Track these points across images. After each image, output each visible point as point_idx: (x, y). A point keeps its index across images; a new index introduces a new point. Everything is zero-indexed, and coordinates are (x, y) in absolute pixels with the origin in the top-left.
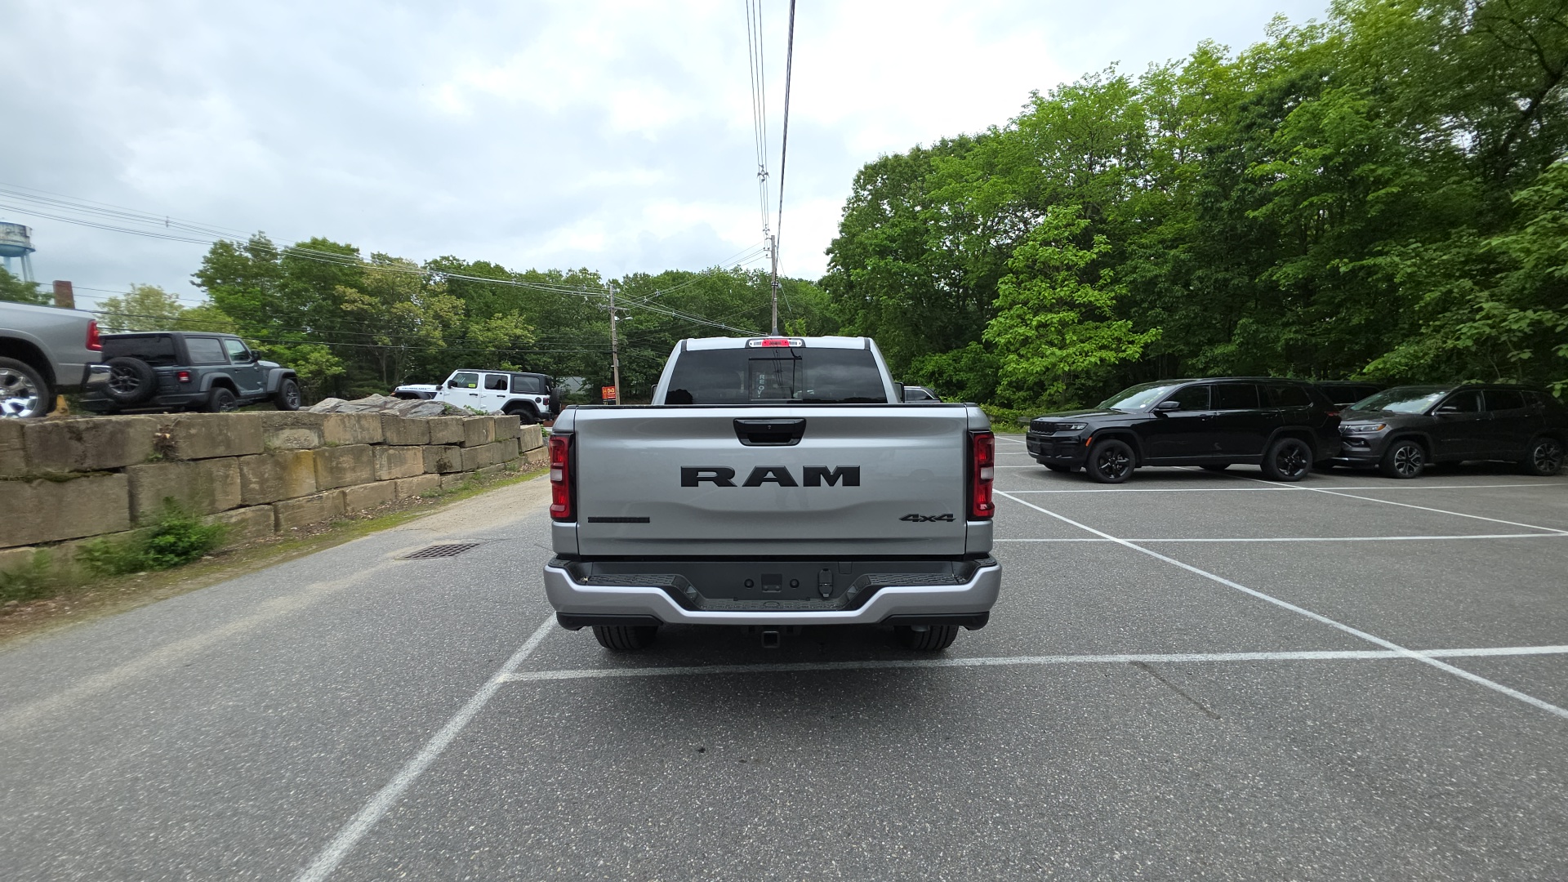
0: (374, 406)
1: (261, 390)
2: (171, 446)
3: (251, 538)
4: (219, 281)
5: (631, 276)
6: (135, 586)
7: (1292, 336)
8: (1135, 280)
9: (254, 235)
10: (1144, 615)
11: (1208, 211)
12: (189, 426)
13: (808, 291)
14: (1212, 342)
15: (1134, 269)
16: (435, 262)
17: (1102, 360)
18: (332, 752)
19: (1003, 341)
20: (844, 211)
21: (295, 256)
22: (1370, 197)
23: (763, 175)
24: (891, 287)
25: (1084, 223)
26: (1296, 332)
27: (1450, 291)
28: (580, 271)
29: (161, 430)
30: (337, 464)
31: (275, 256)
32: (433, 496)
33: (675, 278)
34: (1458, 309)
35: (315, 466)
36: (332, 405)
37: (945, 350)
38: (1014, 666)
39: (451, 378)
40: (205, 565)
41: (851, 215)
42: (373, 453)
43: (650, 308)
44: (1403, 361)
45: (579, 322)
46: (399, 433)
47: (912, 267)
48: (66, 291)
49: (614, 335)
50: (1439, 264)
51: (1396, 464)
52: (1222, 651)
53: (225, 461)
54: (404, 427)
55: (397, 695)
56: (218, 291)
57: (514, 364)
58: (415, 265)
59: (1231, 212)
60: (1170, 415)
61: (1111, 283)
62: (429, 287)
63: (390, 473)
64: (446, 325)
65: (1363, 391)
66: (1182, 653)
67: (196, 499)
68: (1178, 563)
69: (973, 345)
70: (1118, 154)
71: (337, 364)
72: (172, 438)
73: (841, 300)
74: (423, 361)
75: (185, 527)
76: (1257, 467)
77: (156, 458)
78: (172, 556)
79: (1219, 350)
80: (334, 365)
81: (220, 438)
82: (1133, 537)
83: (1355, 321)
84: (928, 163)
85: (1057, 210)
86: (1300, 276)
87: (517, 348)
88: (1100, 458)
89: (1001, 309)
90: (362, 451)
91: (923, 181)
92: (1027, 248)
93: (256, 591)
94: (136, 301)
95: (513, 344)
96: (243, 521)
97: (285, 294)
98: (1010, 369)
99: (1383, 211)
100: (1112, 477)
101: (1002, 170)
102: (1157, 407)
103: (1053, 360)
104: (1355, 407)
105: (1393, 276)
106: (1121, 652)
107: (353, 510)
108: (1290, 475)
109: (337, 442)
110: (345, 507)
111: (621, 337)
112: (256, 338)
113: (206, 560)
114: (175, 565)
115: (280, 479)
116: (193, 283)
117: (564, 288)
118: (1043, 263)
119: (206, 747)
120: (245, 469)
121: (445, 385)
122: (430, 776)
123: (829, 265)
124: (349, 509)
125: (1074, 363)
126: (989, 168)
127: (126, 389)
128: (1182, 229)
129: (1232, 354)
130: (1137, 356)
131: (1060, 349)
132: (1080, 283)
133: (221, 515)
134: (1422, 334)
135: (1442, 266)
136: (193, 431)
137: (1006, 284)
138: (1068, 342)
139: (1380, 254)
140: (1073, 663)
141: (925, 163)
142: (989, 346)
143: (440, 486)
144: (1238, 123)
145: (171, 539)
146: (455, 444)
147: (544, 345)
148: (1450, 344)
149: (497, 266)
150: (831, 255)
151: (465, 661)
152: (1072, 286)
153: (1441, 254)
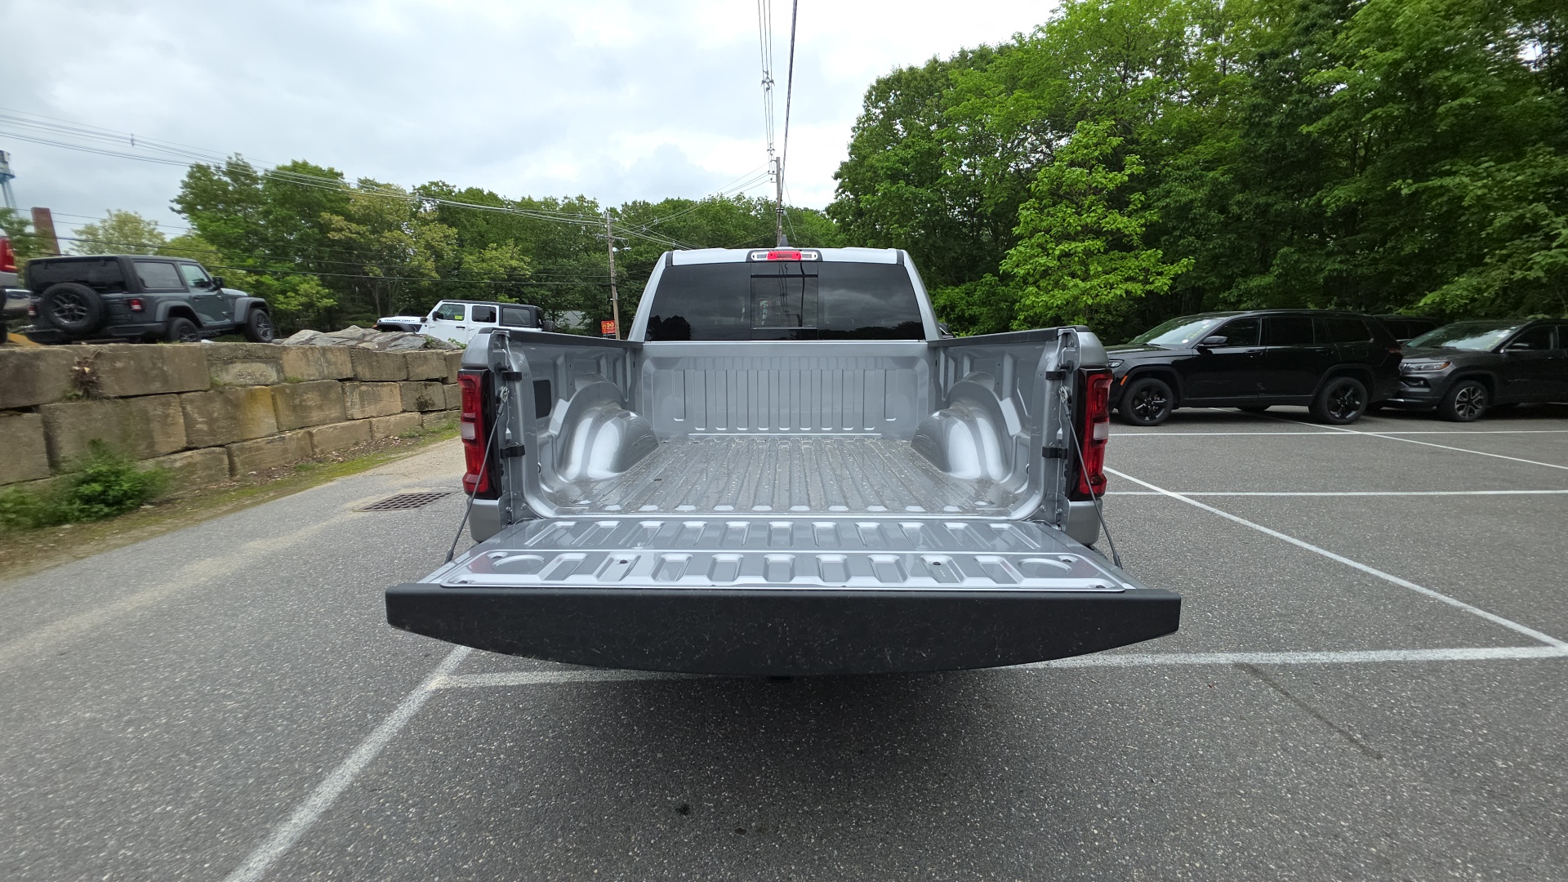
0: (352, 339)
1: (228, 321)
2: (93, 382)
3: (201, 483)
4: (199, 207)
5: (630, 204)
6: (55, 542)
7: (1337, 266)
8: (1168, 205)
9: (230, 158)
10: (1231, 594)
11: (1254, 125)
12: (114, 358)
13: (814, 222)
14: (1246, 274)
15: (1168, 194)
16: (424, 187)
17: (1127, 292)
18: (181, 807)
19: (1022, 272)
20: (854, 131)
21: (276, 179)
22: (1441, 109)
23: (768, 82)
24: (902, 214)
25: (1116, 141)
26: (1341, 262)
27: (1522, 217)
28: (577, 199)
29: (79, 364)
30: (301, 402)
31: (255, 180)
32: (414, 437)
33: (676, 206)
34: (1530, 237)
35: (274, 404)
36: (307, 337)
37: (958, 282)
38: (1088, 669)
39: (436, 309)
40: (143, 516)
41: (861, 136)
42: (343, 389)
43: (652, 238)
44: (1465, 293)
45: (576, 253)
46: (371, 368)
47: (925, 192)
48: (45, 219)
49: (612, 266)
50: (1511, 186)
51: (1457, 406)
52: (1345, 647)
53: (163, 399)
54: (378, 361)
55: (298, 706)
56: (199, 217)
57: (511, 297)
58: (403, 191)
59: (1281, 127)
60: (1215, 351)
61: (1141, 209)
62: (419, 214)
63: (363, 412)
64: (439, 256)
65: (1418, 327)
66: (1295, 650)
67: (129, 441)
68: (1250, 524)
69: (988, 277)
70: (1153, 66)
71: (327, 296)
72: (93, 373)
73: (849, 230)
74: (418, 294)
75: (117, 474)
76: (1305, 409)
77: (76, 395)
78: (101, 506)
79: (1256, 282)
80: (325, 297)
81: (155, 372)
82: (1186, 490)
83: (1408, 250)
84: (946, 77)
85: (1088, 127)
86: (1353, 200)
87: (513, 280)
88: (1135, 398)
89: (1020, 237)
90: (329, 387)
91: (941, 97)
92: (1052, 170)
93: (184, 550)
94: (114, 229)
95: (509, 276)
96: (189, 464)
97: (270, 222)
98: (1028, 302)
99: (1454, 124)
100: (1147, 418)
101: (1026, 83)
102: (1201, 342)
103: (1075, 293)
104: (1412, 344)
105: (1461, 198)
106: (1218, 648)
107: (322, 452)
108: (1340, 418)
109: (300, 377)
110: (313, 448)
111: (620, 269)
112: (242, 268)
113: (145, 510)
114: (107, 516)
115: (233, 418)
116: (173, 210)
117: (559, 216)
118: (1069, 186)
119: (29, 786)
120: (189, 408)
121: (430, 316)
122: (301, 854)
123: (837, 190)
124: (317, 450)
125: (1097, 295)
126: (1012, 83)
127: (73, 318)
128: (1224, 149)
129: (1269, 287)
130: (1166, 288)
131: (1083, 280)
132: (1108, 208)
133: (162, 458)
134: (1487, 264)
135: (1515, 188)
136: (119, 365)
137: (1028, 210)
138: (1092, 273)
139: (1449, 173)
140: (1163, 665)
141: (943, 76)
142: (1006, 278)
143: (422, 425)
144: (1296, 24)
145: (97, 487)
146: (436, 380)
147: (541, 276)
148: (1518, 274)
149: (491, 194)
150: (839, 180)
151: (395, 655)
152: (1099, 211)
153: (1515, 174)
